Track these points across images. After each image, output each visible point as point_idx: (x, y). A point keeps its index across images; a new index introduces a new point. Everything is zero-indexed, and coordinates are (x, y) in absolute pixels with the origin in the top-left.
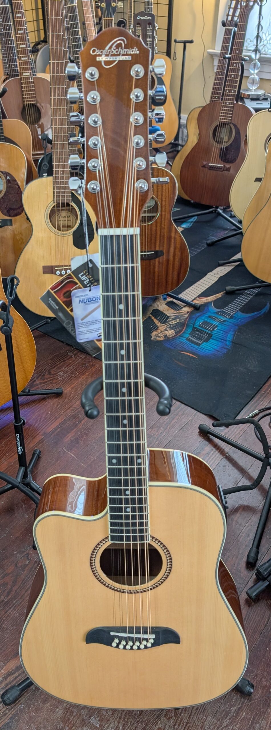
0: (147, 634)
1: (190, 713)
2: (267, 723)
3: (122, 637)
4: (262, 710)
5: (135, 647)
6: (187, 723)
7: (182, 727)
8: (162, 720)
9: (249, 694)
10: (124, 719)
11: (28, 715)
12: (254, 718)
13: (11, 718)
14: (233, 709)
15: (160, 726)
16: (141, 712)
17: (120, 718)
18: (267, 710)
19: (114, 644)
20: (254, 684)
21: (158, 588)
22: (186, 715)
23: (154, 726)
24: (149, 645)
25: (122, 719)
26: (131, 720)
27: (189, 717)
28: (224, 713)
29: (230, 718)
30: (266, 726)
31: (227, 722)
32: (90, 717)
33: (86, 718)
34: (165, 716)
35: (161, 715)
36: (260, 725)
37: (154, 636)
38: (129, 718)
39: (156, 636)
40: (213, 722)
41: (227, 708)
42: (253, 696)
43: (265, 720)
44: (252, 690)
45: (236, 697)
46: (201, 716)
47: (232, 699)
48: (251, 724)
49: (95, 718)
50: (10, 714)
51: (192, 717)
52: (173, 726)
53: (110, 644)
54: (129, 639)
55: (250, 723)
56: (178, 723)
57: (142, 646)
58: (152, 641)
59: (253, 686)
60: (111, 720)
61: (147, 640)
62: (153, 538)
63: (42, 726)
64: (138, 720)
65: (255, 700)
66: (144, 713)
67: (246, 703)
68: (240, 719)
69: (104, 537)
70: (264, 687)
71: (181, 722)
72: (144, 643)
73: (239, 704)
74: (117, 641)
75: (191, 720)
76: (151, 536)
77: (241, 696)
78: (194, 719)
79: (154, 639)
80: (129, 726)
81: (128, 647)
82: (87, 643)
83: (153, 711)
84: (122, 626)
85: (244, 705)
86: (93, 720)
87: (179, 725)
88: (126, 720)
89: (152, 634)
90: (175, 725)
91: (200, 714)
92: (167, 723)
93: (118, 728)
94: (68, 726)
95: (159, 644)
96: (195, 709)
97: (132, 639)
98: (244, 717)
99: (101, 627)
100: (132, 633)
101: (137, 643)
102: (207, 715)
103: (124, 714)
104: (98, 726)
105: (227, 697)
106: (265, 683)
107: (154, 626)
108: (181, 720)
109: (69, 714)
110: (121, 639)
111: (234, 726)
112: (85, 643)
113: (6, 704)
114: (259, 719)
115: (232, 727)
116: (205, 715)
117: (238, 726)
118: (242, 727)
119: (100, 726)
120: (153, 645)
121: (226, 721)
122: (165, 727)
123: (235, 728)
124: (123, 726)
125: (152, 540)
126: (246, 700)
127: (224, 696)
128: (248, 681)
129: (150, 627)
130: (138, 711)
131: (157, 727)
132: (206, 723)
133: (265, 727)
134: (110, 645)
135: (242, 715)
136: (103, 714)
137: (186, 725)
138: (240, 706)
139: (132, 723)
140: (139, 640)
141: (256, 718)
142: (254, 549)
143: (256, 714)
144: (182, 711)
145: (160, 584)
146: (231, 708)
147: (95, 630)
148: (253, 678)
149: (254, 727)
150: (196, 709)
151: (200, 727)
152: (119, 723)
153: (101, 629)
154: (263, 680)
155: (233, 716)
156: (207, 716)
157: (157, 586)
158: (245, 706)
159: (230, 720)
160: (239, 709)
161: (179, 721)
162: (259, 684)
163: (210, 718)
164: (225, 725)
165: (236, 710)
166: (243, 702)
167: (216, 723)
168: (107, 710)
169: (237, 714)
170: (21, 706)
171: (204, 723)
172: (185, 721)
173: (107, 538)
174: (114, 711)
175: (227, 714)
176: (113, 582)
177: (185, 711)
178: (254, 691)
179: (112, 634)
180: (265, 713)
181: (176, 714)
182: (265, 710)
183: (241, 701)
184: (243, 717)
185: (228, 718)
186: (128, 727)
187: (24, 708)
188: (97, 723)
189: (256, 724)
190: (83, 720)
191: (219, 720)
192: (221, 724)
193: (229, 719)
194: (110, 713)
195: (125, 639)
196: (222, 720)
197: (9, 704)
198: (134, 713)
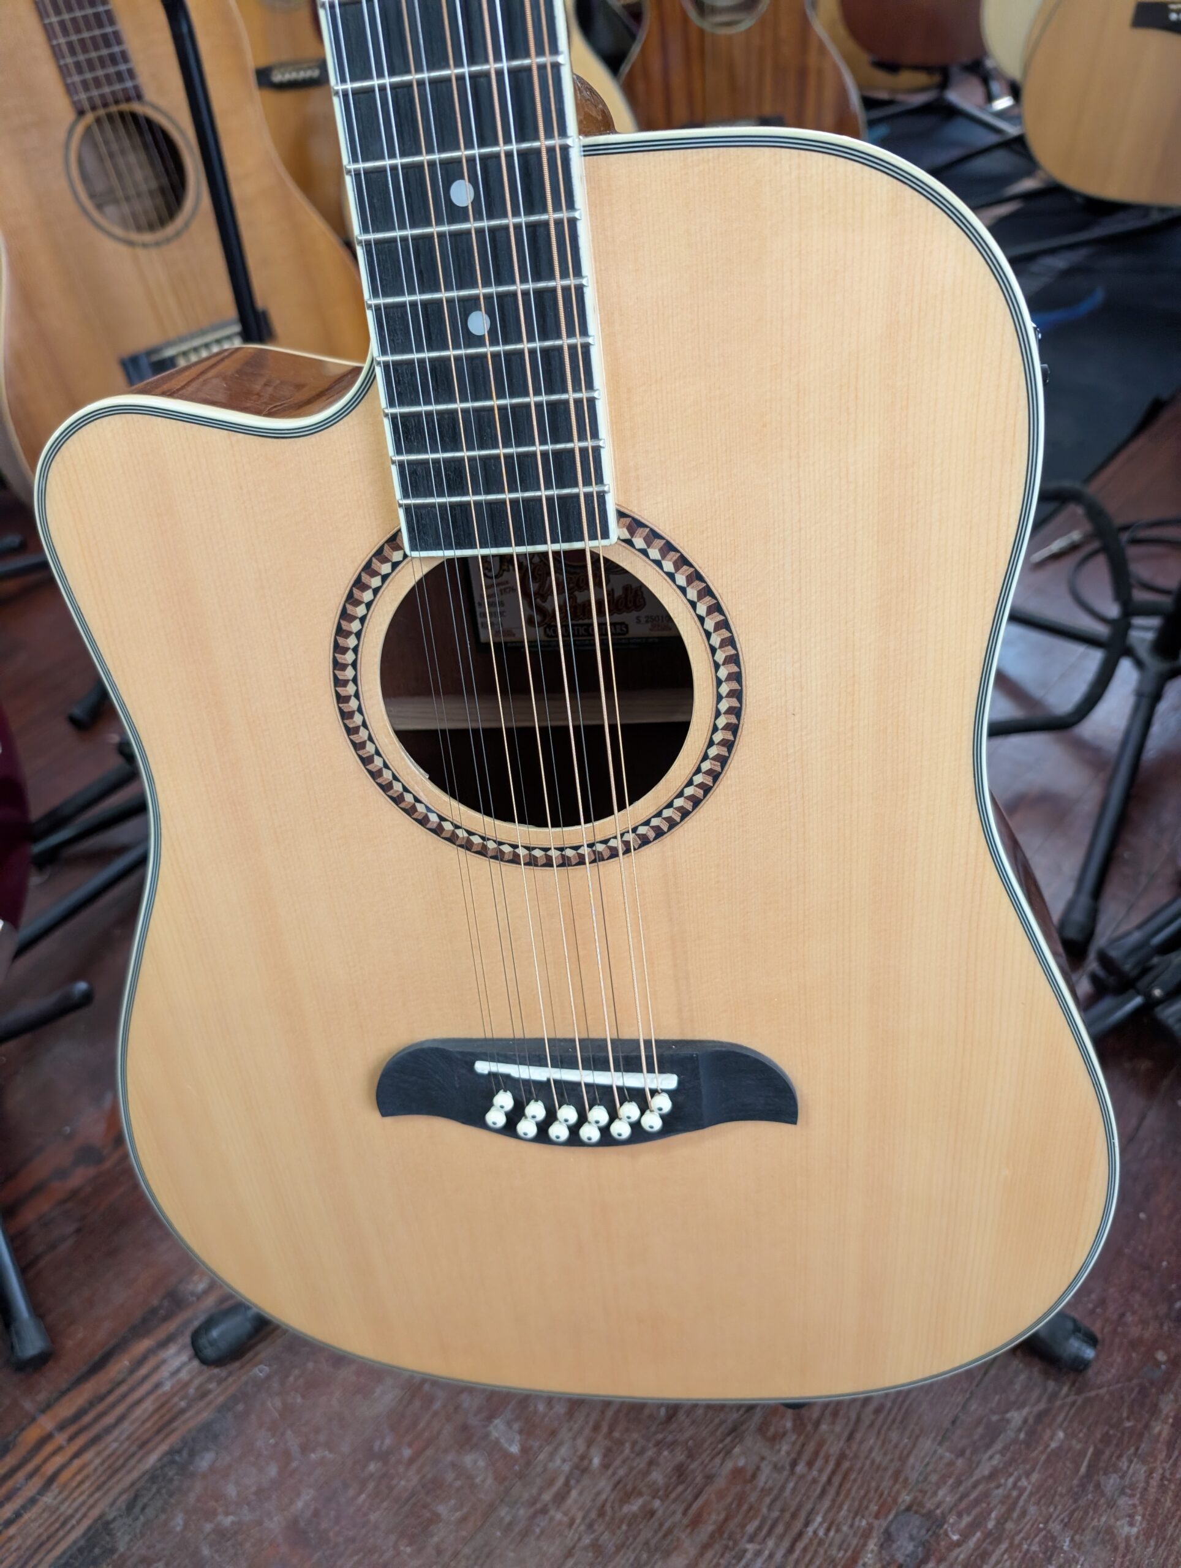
0: (639, 1069)
1: (852, 1423)
2: (1150, 1474)
3: (527, 1082)
4: (1128, 1424)
5: (591, 1132)
6: (842, 1457)
7: (821, 1471)
8: (749, 1441)
9: (1079, 1366)
10: (611, 1430)
11: (278, 1404)
12: (1098, 1454)
13: (223, 1408)
14: (1016, 1417)
15: (741, 1463)
16: (673, 1410)
17: (596, 1428)
18: (1147, 1426)
19: (496, 1117)
20: (1096, 1329)
21: (678, 831)
22: (838, 1429)
23: (718, 1461)
24: (652, 1122)
25: (605, 1429)
26: (635, 1436)
27: (850, 1437)
28: (980, 1430)
29: (1006, 1448)
30: (1147, 1483)
31: (995, 1462)
32: (490, 1418)
33: (474, 1421)
34: (762, 1430)
35: (742, 1424)
36: (1122, 1477)
37: (671, 1081)
38: (627, 1430)
39: (680, 1083)
40: (941, 1458)
41: (993, 1412)
42: (1090, 1372)
43: (1144, 1461)
44: (1089, 1353)
45: (1024, 1375)
46: (894, 1436)
47: (1011, 1382)
48: (1089, 1475)
49: (509, 1424)
50: (219, 1395)
51: (858, 1436)
52: (788, 1467)
53: (475, 1116)
54: (560, 1095)
55: (1083, 1470)
56: (806, 1457)
57: (622, 1129)
58: (664, 1103)
59: (1092, 1340)
60: (564, 1434)
61: (640, 1097)
62: (634, 524)
63: (322, 1438)
64: (660, 1436)
65: (1100, 1387)
66: (681, 1416)
67: (1067, 1395)
68: (1042, 1452)
69: (378, 539)
70: (1134, 1344)
71: (816, 1453)
72: (630, 1110)
73: (1039, 1400)
74: (504, 1100)
75: (854, 1447)
76: (621, 515)
77: (1046, 1374)
78: (866, 1447)
79: (671, 1094)
80: (628, 1458)
81: (558, 1131)
82: (384, 1113)
83: (716, 1409)
84: (519, 1035)
85: (1058, 1403)
86: (498, 1429)
87: (810, 1464)
88: (616, 1435)
89: (661, 1071)
90: (794, 1464)
91: (889, 1429)
92: (766, 1452)
93: (586, 1462)
94: (410, 1445)
95: (697, 1124)
96: (871, 1408)
97: (570, 1092)
98: (1060, 1448)
99: (434, 1040)
100: (572, 1065)
101: (599, 1114)
102: (917, 1431)
103: (609, 1414)
104: (515, 1449)
105: (993, 1372)
106: (1135, 1331)
107: (673, 1034)
108: (820, 1445)
109: (417, 1404)
110: (525, 1092)
111: (1019, 1479)
112: (378, 1114)
113: (204, 1361)
114: (1120, 1457)
115: (1011, 1480)
116: (907, 1433)
117: (1035, 1477)
118: (1050, 1481)
119: (525, 1450)
120: (673, 1124)
121: (991, 1458)
122: (758, 1468)
123: (1024, 1482)
124: (605, 1456)
125: (629, 542)
126: (1065, 1389)
127: (979, 1367)
128: (1074, 1321)
129: (648, 1043)
130: (662, 1405)
131: (729, 1465)
132: (912, 1460)
133: (1142, 1485)
134: (482, 1124)
135: (1052, 1438)
136: (536, 1412)
137: (838, 1464)
138: (1042, 1406)
139: (637, 1448)
140: (604, 1096)
141: (1108, 1453)
142: (1085, 899)
143: (1106, 1439)
144: (822, 1414)
145: (685, 814)
146: (1007, 1411)
147: (410, 1054)
148: (1092, 1312)
149: (1098, 1485)
150: (877, 1411)
151: (890, 1472)
152: (590, 1443)
153: (435, 1045)
154: (1129, 1318)
155: (1015, 1441)
156: (917, 1437)
157: (672, 824)
158: (1062, 1406)
159: (1003, 1455)
160: (1040, 1417)
161: (811, 1448)
162: (1114, 1332)
163: (927, 1444)
164: (986, 1473)
165: (1025, 1421)
166: (1054, 1396)
167: (951, 1464)
168: (550, 1400)
169: (1031, 1433)
170: (260, 1371)
171: (903, 1459)
172: (834, 1448)
173: (394, 541)
174: (576, 1404)
175: (993, 1432)
176: (455, 804)
177: (835, 1414)
178: (1097, 1357)
179: (482, 1067)
180: (1141, 1436)
181: (799, 1425)
182: (1140, 1426)
183: (1045, 1390)
184: (1053, 1445)
185: (998, 1446)
186: (624, 1462)
187: (269, 1377)
188: (511, 1441)
189: (1105, 1474)
190: (465, 1428)
191: (961, 1453)
192: (971, 1468)
193: (1002, 1452)
194: (560, 1409)
195: (541, 1090)
196: (972, 1454)
197: (219, 1362)
198: (647, 1412)
